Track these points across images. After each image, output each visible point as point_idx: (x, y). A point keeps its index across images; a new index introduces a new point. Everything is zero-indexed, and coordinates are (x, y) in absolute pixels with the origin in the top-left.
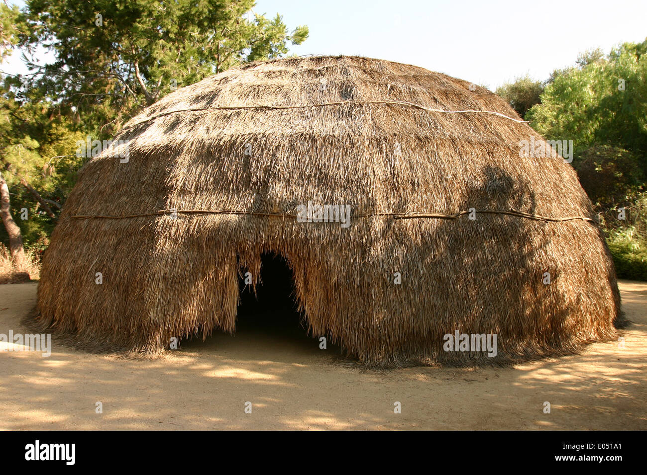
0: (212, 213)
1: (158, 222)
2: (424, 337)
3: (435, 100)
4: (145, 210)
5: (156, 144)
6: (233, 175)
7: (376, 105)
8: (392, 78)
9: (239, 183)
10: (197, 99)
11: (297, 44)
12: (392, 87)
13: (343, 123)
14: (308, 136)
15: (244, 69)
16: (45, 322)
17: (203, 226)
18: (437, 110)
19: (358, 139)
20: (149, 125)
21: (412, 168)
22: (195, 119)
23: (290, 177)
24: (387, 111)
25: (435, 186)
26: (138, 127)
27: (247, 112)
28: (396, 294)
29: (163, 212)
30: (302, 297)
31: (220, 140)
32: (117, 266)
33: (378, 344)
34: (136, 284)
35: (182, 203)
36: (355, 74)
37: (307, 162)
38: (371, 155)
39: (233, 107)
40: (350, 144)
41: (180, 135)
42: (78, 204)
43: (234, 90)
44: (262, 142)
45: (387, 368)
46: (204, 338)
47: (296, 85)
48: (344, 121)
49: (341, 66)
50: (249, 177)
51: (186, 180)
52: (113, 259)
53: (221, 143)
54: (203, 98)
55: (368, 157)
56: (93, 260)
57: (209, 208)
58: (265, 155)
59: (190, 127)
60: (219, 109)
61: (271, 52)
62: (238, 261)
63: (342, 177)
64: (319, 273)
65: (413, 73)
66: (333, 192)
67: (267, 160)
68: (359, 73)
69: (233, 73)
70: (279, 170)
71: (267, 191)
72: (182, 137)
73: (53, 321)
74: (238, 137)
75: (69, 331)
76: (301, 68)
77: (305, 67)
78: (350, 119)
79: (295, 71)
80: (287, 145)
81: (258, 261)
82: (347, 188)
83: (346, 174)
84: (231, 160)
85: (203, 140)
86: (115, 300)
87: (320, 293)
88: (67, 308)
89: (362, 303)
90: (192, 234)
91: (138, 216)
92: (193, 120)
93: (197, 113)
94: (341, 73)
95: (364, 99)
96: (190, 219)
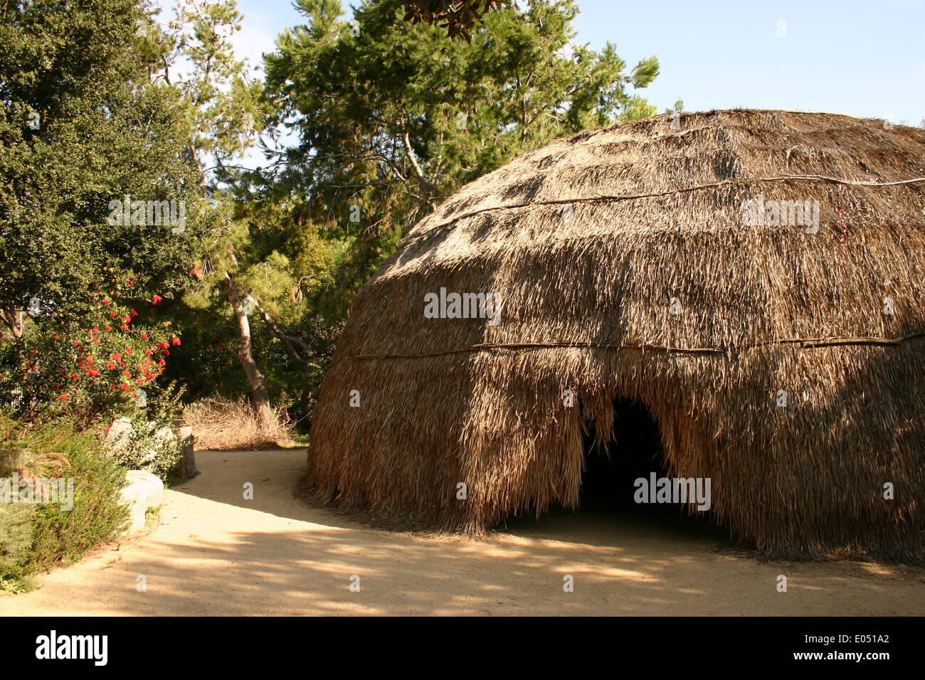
0: (545, 346)
1: (473, 360)
2: (855, 520)
3: (863, 167)
4: (454, 345)
5: (463, 256)
6: (572, 294)
7: (769, 183)
8: (794, 139)
9: (579, 304)
10: (511, 192)
11: (641, 86)
12: (793, 154)
13: (722, 213)
14: (672, 236)
15: (572, 141)
16: (325, 495)
17: (534, 364)
18: (865, 183)
19: (745, 236)
20: (449, 231)
21: (827, 273)
22: (513, 220)
23: (650, 293)
24: (786, 192)
25: (865, 298)
26: (434, 234)
27: (584, 206)
28: (809, 455)
29: (479, 347)
30: (673, 459)
31: (551, 247)
32: (420, 419)
33: (784, 525)
34: (447, 443)
35: (503, 333)
36: (736, 139)
37: (673, 272)
38: (765, 257)
39: (564, 199)
40: (733, 243)
41: (495, 243)
42: (362, 339)
43: (563, 175)
44: (609, 248)
45: (798, 560)
46: (537, 516)
47: (649, 162)
48: (723, 211)
49: (714, 129)
50: (593, 296)
51: (507, 303)
52: (413, 411)
53: (553, 251)
54: (520, 188)
55: (760, 261)
56: (387, 413)
57: (540, 340)
58: (613, 266)
59: (507, 232)
60: (545, 204)
61: (602, 102)
62: (582, 412)
63: (724, 290)
64: (695, 425)
65: (826, 126)
66: (711, 313)
67: (616, 272)
68: (742, 136)
69: (558, 149)
70: (634, 284)
71: (619, 314)
72: (498, 246)
73: (336, 492)
74: (575, 242)
75: (358, 505)
76: (654, 136)
77: (661, 134)
78: (732, 208)
79: (647, 141)
80: (644, 249)
81: (610, 411)
82: (731, 305)
83: (730, 287)
84: (568, 273)
85: (526, 248)
86: (419, 463)
87: (698, 454)
88: (355, 476)
89: (758, 467)
90: (519, 376)
91: (445, 354)
92: (510, 220)
93: (515, 211)
94: (715, 138)
95: (751, 176)
96: (515, 355)
